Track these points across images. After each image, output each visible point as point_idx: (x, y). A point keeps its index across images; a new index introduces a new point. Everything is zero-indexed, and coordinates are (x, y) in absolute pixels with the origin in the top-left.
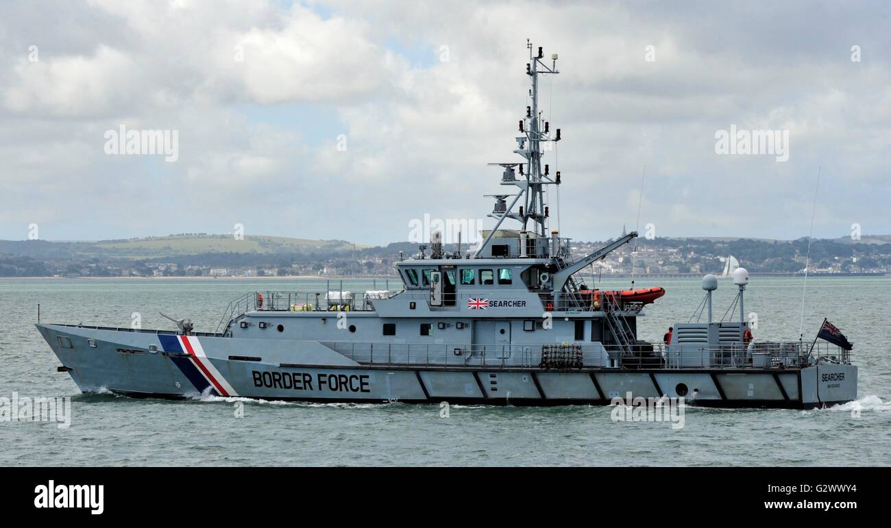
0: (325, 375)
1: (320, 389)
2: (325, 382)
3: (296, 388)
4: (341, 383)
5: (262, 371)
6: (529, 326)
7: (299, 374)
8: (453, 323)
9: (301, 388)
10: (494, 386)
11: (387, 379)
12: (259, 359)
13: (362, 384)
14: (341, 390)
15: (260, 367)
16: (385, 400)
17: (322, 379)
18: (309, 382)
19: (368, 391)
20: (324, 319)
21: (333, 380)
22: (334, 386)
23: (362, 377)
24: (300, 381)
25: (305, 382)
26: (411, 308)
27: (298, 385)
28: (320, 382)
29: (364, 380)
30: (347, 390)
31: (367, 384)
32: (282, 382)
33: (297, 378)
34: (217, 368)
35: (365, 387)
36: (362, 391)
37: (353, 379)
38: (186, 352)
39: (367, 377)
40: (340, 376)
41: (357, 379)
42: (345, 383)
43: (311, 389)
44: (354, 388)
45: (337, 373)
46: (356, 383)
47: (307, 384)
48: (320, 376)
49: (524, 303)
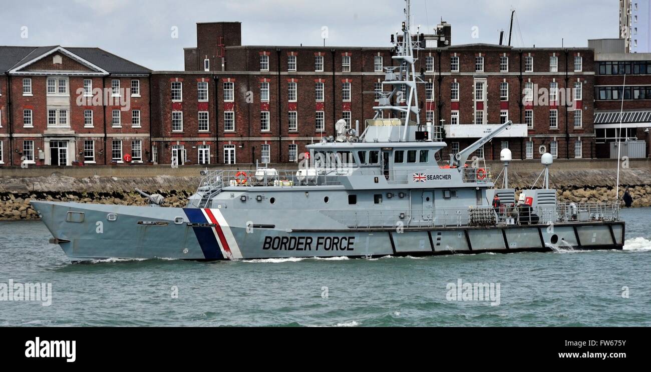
0: (323, 238)
1: (317, 249)
2: (322, 244)
3: (298, 249)
4: (334, 243)
5: (273, 236)
6: (447, 195)
7: (304, 238)
8: (396, 193)
9: (302, 249)
10: (439, 242)
11: (368, 238)
12: (273, 227)
13: (349, 243)
14: (332, 249)
15: (272, 233)
16: (363, 256)
17: (321, 241)
18: (309, 244)
19: (352, 249)
20: (307, 192)
21: (328, 241)
22: (328, 247)
23: (350, 238)
24: (302, 243)
25: (307, 243)
26: (375, 182)
27: (300, 246)
28: (318, 243)
29: (351, 241)
30: (337, 249)
31: (352, 244)
32: (288, 245)
33: (301, 241)
34: (235, 234)
35: (351, 247)
36: (348, 249)
37: (344, 240)
38: (210, 222)
39: (354, 238)
40: (334, 238)
41: (346, 240)
42: (336, 244)
43: (310, 249)
44: (343, 247)
45: (332, 236)
46: (345, 243)
47: (308, 246)
48: (319, 238)
49: (450, 177)
